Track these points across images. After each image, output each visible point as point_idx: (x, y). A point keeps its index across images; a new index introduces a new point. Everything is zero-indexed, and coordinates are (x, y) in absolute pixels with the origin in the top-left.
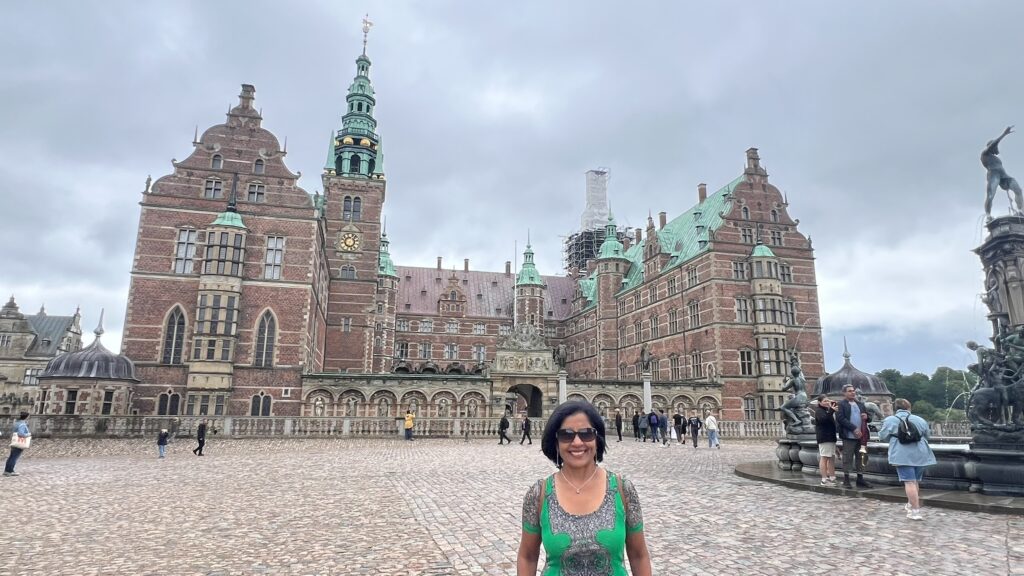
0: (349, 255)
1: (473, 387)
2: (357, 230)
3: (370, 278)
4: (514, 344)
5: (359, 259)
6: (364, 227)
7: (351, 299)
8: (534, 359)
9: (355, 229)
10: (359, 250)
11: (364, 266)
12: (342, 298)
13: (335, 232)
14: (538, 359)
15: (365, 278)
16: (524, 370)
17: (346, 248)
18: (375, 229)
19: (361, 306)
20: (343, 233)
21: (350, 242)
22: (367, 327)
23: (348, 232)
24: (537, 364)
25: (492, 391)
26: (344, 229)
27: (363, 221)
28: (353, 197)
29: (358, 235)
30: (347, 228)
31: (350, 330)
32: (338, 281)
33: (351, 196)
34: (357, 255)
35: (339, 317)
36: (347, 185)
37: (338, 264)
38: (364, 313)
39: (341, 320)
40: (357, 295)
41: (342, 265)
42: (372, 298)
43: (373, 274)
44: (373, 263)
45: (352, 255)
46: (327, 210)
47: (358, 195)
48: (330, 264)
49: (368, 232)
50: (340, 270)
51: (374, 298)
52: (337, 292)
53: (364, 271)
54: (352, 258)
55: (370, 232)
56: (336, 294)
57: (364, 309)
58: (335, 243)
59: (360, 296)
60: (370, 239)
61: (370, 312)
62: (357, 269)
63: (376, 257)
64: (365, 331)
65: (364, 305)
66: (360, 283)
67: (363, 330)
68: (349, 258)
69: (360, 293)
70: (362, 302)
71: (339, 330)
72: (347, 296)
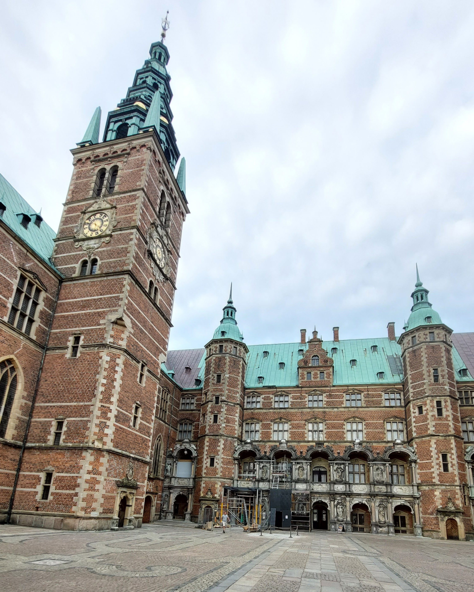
0: (93, 242)
2: (108, 206)
3: (119, 269)
5: (107, 244)
6: (119, 200)
7: (85, 305)
9: (104, 205)
10: (108, 232)
12: (74, 306)
13: (79, 216)
15: (111, 270)
17: (89, 234)
18: (135, 199)
19: (100, 315)
20: (87, 216)
21: (96, 224)
22: (104, 346)
23: (95, 212)
26: (91, 209)
27: (120, 194)
28: (108, 168)
29: (108, 212)
30: (95, 207)
31: (78, 355)
32: (72, 283)
33: (106, 167)
34: (103, 240)
35: (66, 335)
36: (102, 154)
37: (75, 259)
38: (104, 324)
39: (68, 340)
40: (96, 297)
41: (81, 258)
42: (119, 299)
43: (125, 264)
44: (126, 246)
45: (97, 241)
46: (73, 192)
47: (115, 162)
48: (65, 261)
49: (124, 205)
50: (78, 266)
51: (122, 299)
52: (69, 299)
53: (111, 260)
54: (96, 246)
55: (126, 205)
56: (66, 301)
57: (104, 318)
58: (75, 231)
59: (101, 299)
60: (126, 214)
61: (113, 323)
62: (101, 260)
63: (132, 237)
64: (101, 354)
65: (104, 312)
66: (103, 279)
67: (98, 353)
68: (91, 246)
69: (101, 295)
70: (103, 308)
71: (63, 355)
72: (82, 301)
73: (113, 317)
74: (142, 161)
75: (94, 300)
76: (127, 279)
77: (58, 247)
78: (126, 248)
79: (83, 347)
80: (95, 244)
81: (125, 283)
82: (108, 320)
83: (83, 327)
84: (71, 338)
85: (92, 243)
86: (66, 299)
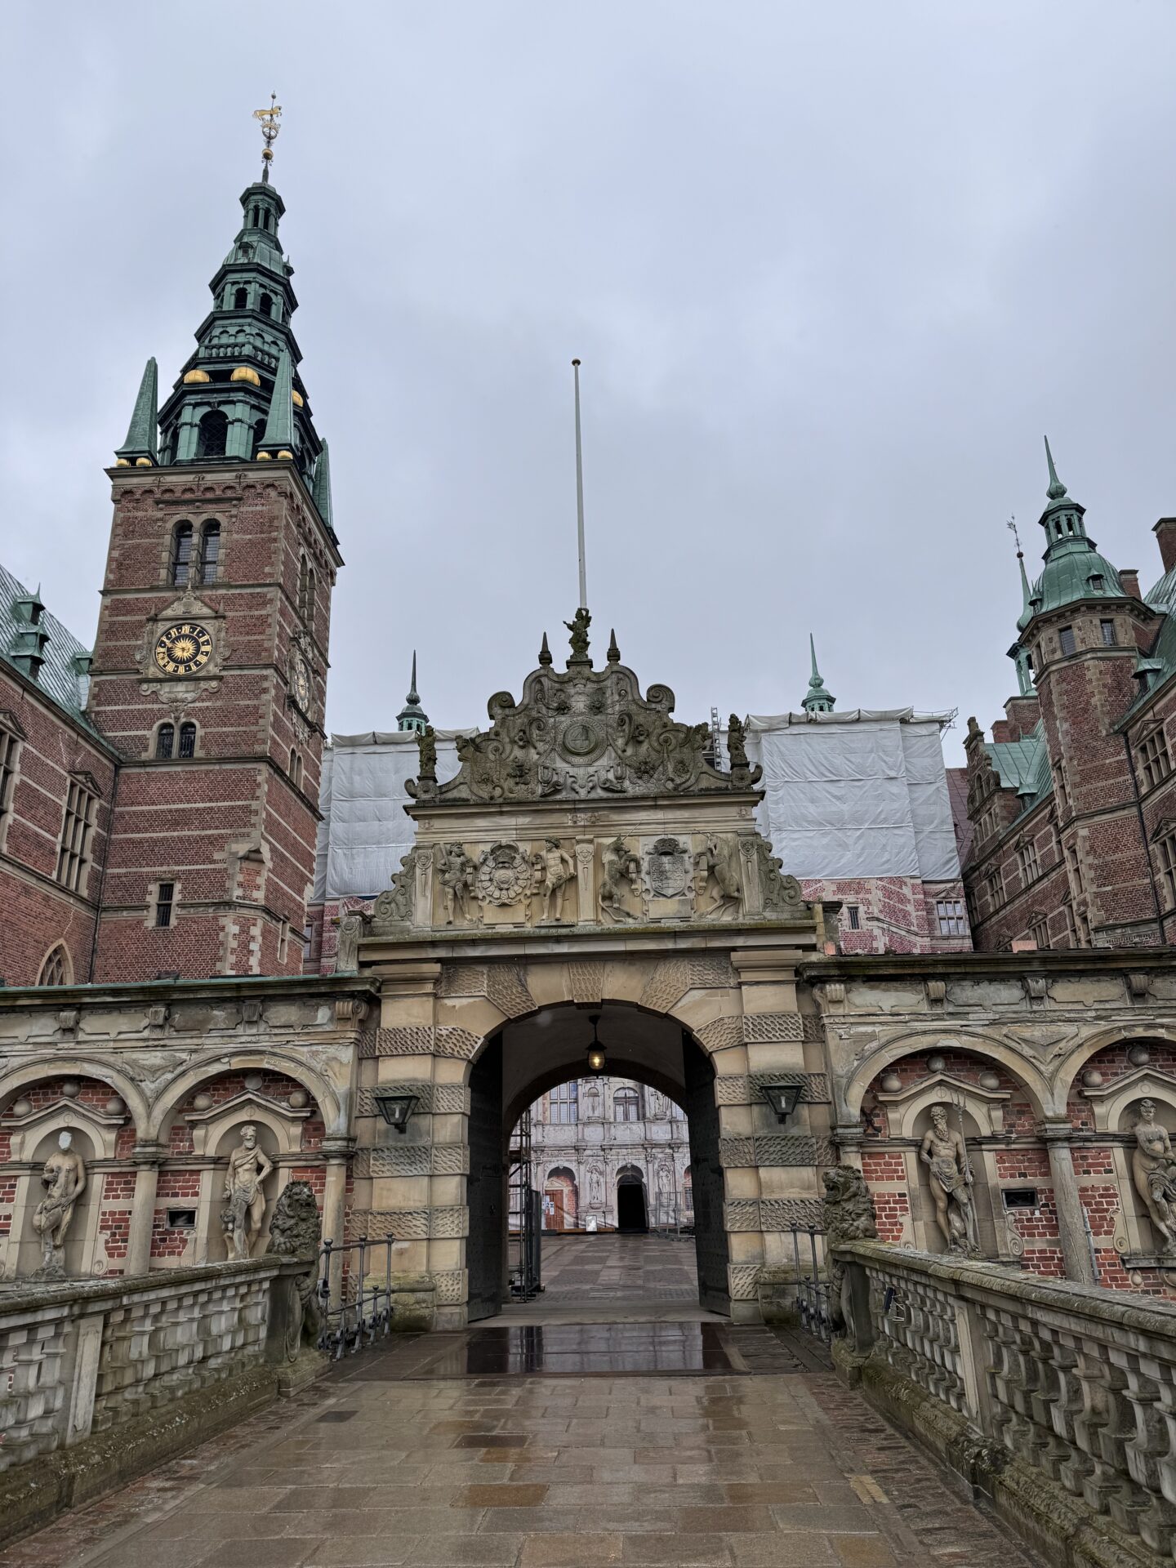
0: (181, 687)
1: (246, 1036)
2: (206, 611)
3: (244, 750)
4: (521, 772)
5: (214, 694)
6: (230, 601)
7: (179, 820)
8: (641, 848)
9: (199, 609)
10: (213, 670)
11: (224, 716)
12: (153, 821)
13: (141, 625)
14: (667, 849)
15: (228, 752)
16: (584, 913)
17: (170, 667)
18: (264, 604)
19: (214, 841)
20: (161, 627)
21: (184, 649)
22: (229, 904)
23: (178, 622)
24: (660, 874)
25: (367, 1055)
26: (169, 613)
27: (229, 586)
28: (197, 522)
29: (209, 626)
30: (176, 610)
31: (173, 922)
32: (142, 770)
33: (191, 518)
34: (203, 685)
35: (142, 881)
36: (180, 489)
37: (145, 719)
38: (223, 861)
39: (145, 892)
40: (201, 805)
41: (158, 719)
42: (251, 812)
43: (254, 739)
44: (256, 702)
45: (191, 686)
46: (120, 565)
47: (211, 512)
48: (122, 721)
49: (242, 614)
50: (151, 735)
51: (256, 812)
52: (139, 804)
53: (224, 729)
54: (190, 696)
55: (246, 613)
56: (134, 808)
57: (222, 849)
58: (138, 657)
59: (211, 808)
60: (248, 634)
61: (241, 858)
62: (203, 726)
63: (266, 685)
64: (223, 921)
65: (221, 836)
66: (211, 767)
67: (216, 918)
68: (180, 696)
69: (211, 800)
70: (217, 828)
71: (140, 922)
72: (170, 811)
73: (242, 848)
74: (272, 519)
75: (198, 810)
76: (263, 772)
77: (101, 689)
78: (256, 708)
79: (181, 906)
80: (187, 692)
81: (259, 779)
82: (231, 853)
83: (177, 864)
84: (154, 888)
85: (181, 690)
86: (132, 804)
